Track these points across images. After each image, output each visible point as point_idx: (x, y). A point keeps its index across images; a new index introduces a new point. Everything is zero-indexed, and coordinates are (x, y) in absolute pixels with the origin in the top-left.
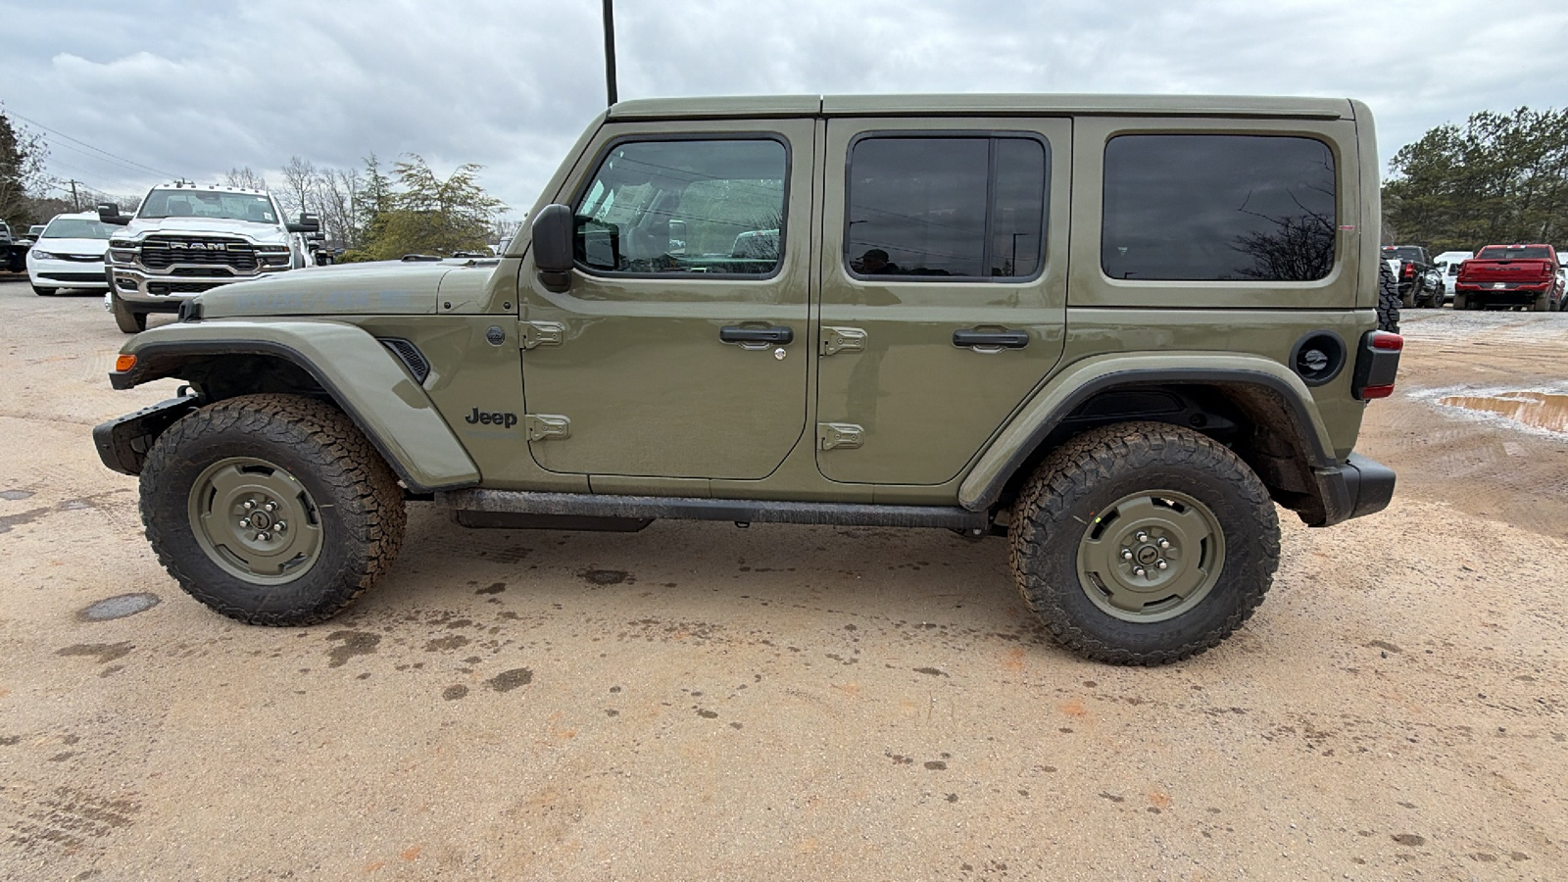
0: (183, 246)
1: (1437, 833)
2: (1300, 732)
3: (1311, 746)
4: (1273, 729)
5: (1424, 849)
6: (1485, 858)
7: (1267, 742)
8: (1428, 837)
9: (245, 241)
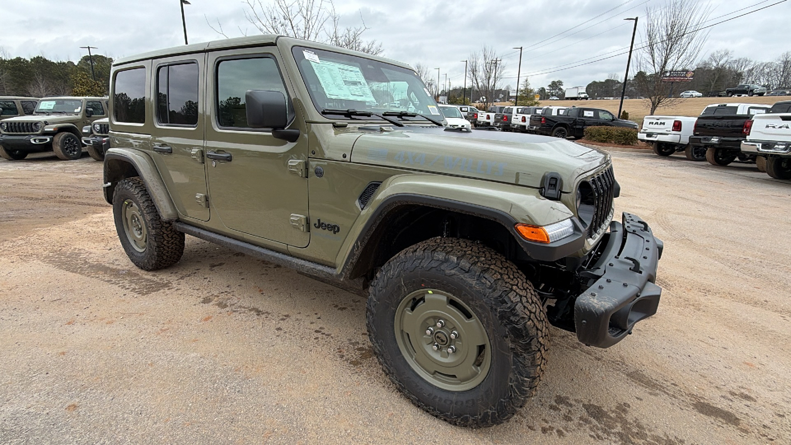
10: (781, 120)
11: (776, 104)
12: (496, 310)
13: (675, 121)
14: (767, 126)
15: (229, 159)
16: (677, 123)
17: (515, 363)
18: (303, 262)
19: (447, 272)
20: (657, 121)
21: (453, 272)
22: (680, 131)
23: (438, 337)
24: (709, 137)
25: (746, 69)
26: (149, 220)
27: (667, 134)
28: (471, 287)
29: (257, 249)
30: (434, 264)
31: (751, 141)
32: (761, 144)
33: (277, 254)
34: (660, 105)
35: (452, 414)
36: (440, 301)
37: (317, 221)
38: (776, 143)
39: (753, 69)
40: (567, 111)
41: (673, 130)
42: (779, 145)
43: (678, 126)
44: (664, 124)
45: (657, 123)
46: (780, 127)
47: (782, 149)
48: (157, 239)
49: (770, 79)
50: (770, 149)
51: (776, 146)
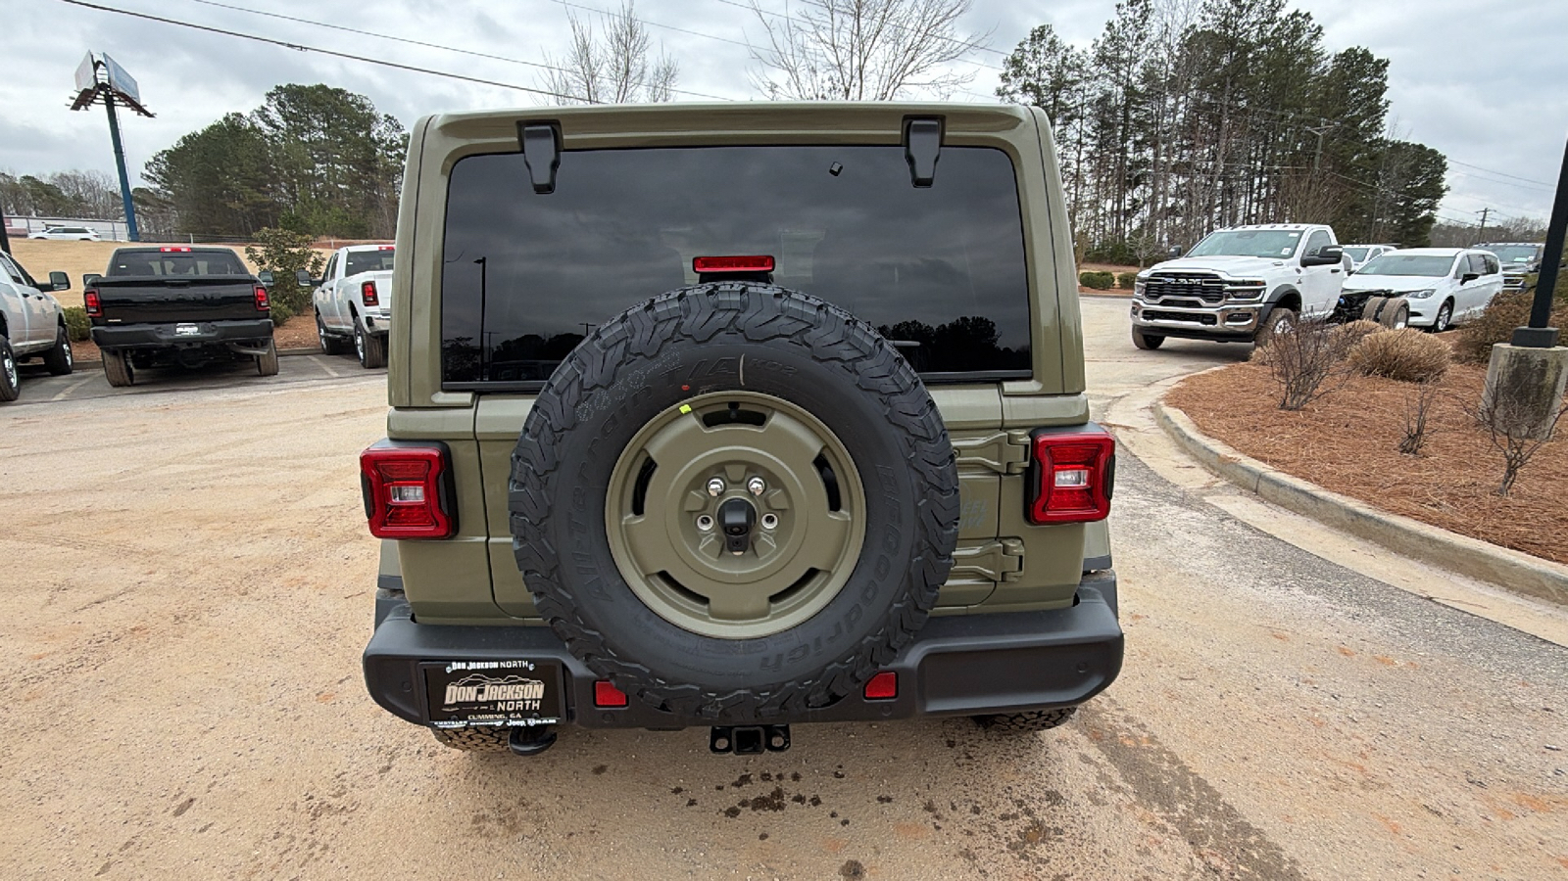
0: (1172, 280)
1: (170, 830)
2: (333, 801)
3: (310, 798)
4: (348, 785)
5: (171, 811)
6: (127, 845)
7: (336, 773)
8: (175, 821)
9: (1216, 277)
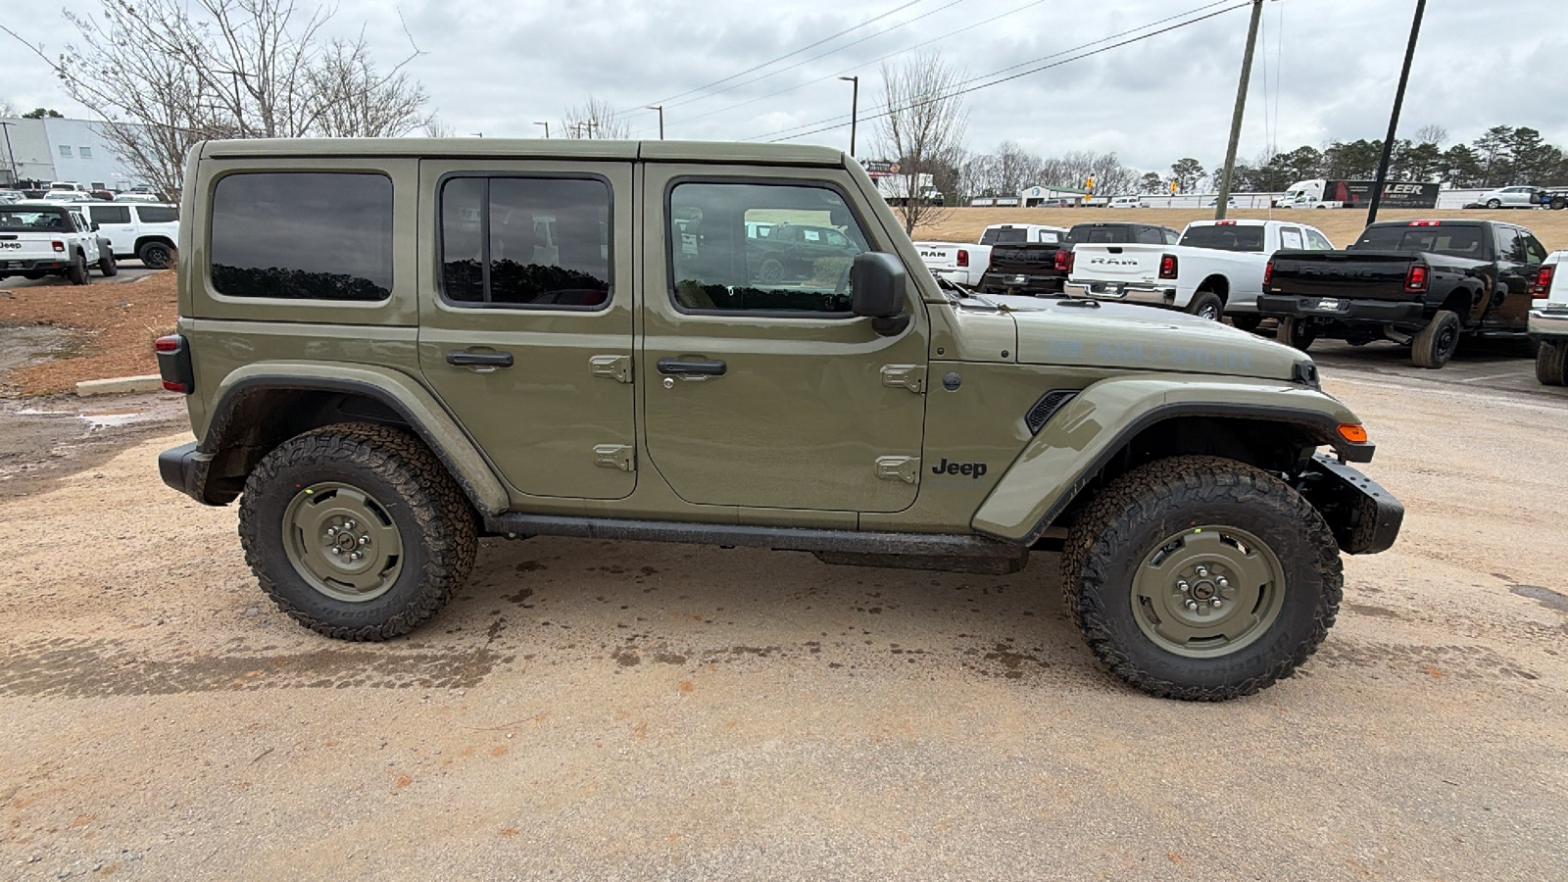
10: (1108, 252)
11: (1075, 227)
12: (1306, 532)
13: (960, 251)
14: (1093, 262)
15: (721, 371)
16: (962, 255)
17: (1324, 591)
18: (894, 537)
19: (1240, 498)
20: (933, 250)
21: (1249, 496)
22: (967, 265)
23: (1200, 590)
24: (1012, 275)
25: (962, 164)
26: (427, 519)
27: (951, 271)
28: (1274, 509)
29: (774, 531)
30: (1221, 491)
31: (1075, 282)
32: (1089, 286)
33: (829, 533)
34: (918, 223)
35: (1226, 686)
36: (1212, 540)
37: (940, 461)
38: (1105, 284)
39: (970, 163)
40: (776, 231)
41: (958, 265)
42: (1110, 286)
43: (963, 258)
44: (944, 255)
45: (933, 254)
46: (1109, 262)
47: (1114, 292)
48: (446, 560)
49: (991, 180)
50: (1101, 292)
51: (1107, 288)
